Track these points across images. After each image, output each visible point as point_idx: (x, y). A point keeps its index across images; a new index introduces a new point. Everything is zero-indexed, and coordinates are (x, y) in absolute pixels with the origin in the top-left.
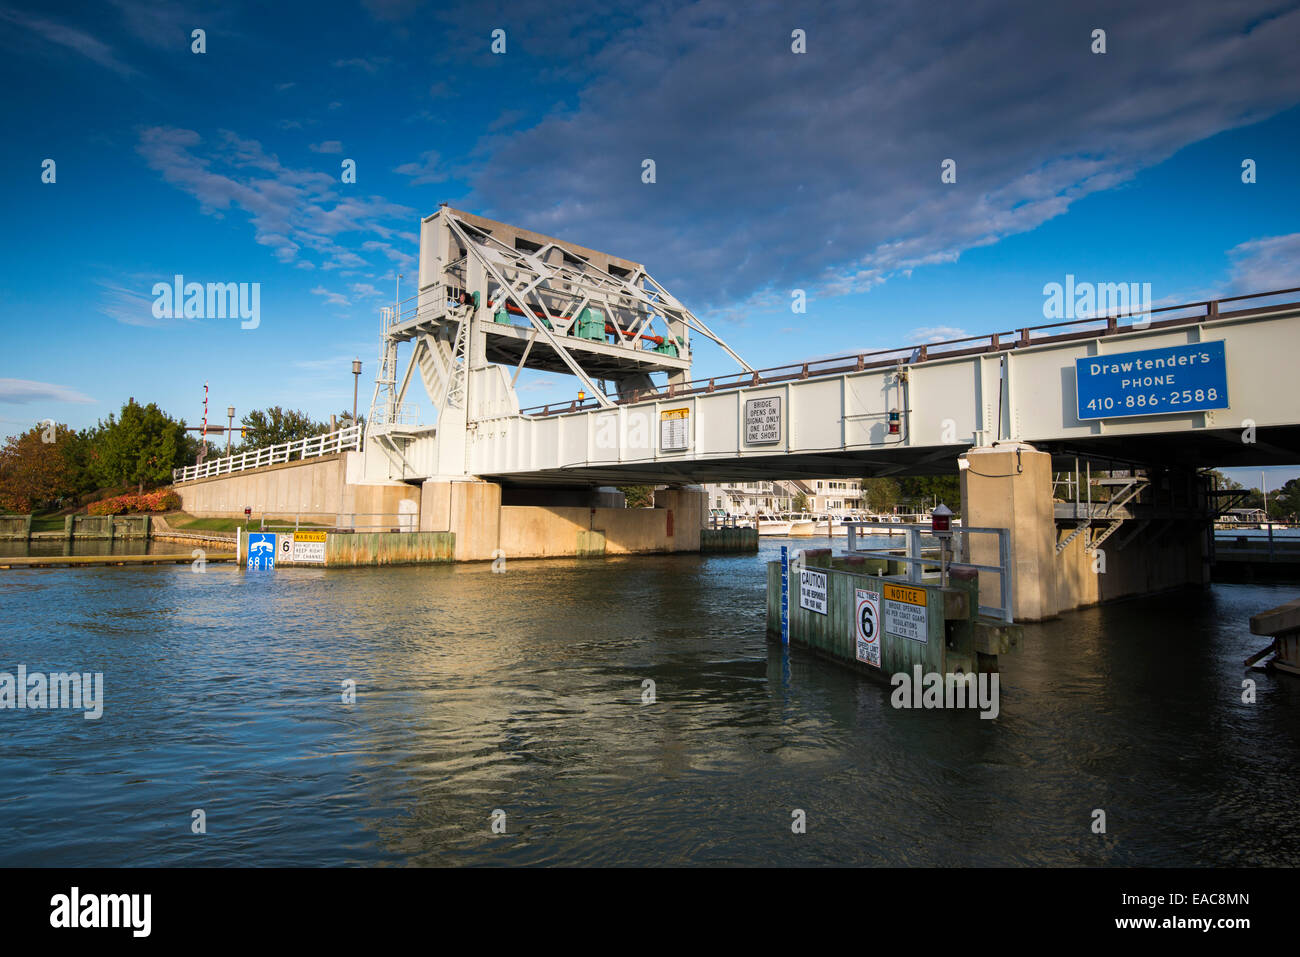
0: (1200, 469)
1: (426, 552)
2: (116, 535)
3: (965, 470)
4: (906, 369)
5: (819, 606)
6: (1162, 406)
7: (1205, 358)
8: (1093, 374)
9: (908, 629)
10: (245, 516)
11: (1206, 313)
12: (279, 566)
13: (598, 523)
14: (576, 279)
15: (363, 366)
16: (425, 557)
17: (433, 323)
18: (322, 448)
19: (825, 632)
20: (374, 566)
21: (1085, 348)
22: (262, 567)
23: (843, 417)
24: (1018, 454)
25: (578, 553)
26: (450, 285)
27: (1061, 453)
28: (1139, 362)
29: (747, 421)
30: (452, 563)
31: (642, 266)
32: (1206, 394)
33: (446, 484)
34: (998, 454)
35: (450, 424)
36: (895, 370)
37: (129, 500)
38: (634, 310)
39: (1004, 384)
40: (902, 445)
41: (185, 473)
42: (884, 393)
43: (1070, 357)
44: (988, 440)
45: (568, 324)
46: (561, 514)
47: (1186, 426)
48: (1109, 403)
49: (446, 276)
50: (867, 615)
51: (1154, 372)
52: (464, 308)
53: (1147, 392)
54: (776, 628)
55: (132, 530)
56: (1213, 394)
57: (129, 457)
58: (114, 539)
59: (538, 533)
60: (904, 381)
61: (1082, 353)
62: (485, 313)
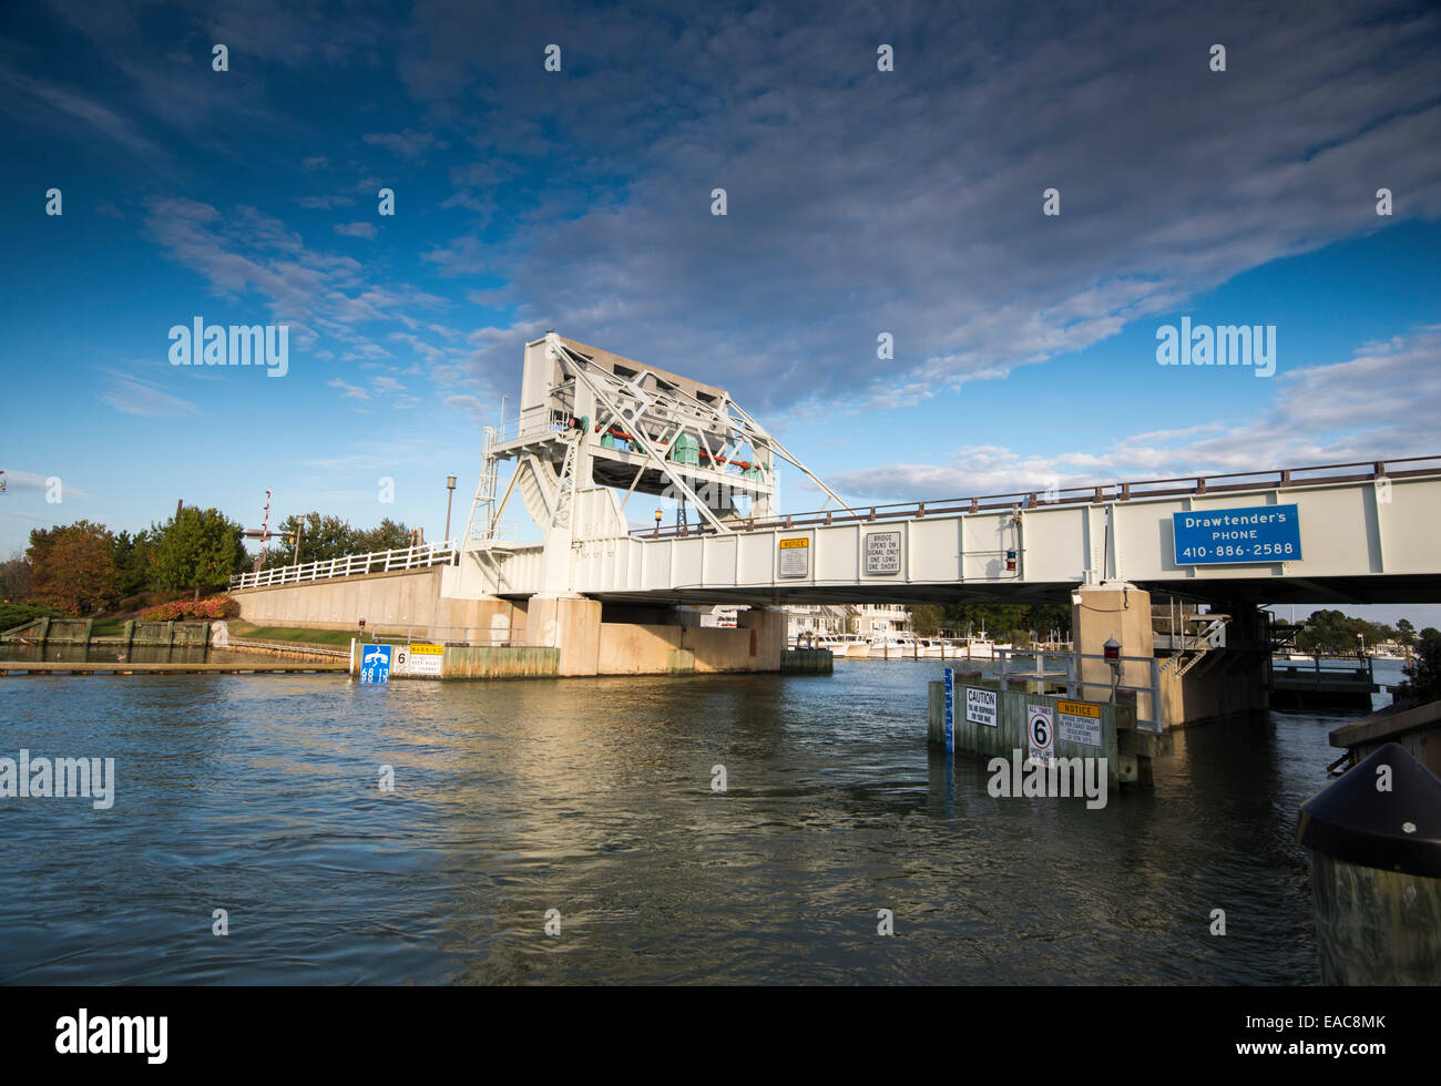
0: (1259, 606)
1: (533, 667)
2: (175, 642)
3: (1078, 605)
4: (1020, 513)
5: (987, 719)
6: (1248, 556)
7: (1282, 518)
8: (1188, 526)
9: (1082, 736)
10: (358, 628)
11: (1280, 480)
12: (393, 677)
13: (688, 642)
14: (672, 406)
15: (457, 481)
16: (533, 671)
17: (542, 444)
18: (409, 560)
19: (994, 741)
20: (486, 679)
21: (1180, 504)
22: (376, 678)
23: (961, 553)
24: (1125, 592)
25: (669, 671)
26: (559, 409)
27: (1158, 591)
28: (1226, 519)
29: (867, 553)
30: (556, 678)
31: (727, 394)
32: (1283, 548)
33: (552, 601)
34: (1107, 592)
35: (557, 542)
36: (1011, 513)
37: (186, 606)
38: (723, 435)
39: (1109, 531)
40: (1016, 581)
41: (243, 580)
42: (999, 533)
43: (1169, 511)
44: (1096, 579)
45: (666, 449)
46: (654, 633)
47: (1265, 573)
48: (1202, 551)
49: (550, 399)
50: (1040, 726)
51: (1240, 528)
52: (573, 432)
53: (1234, 543)
54: (939, 739)
55: (191, 637)
56: (1289, 548)
57: (187, 562)
58: (173, 646)
59: (634, 650)
60: (1019, 524)
61: (1178, 508)
62: (593, 438)
